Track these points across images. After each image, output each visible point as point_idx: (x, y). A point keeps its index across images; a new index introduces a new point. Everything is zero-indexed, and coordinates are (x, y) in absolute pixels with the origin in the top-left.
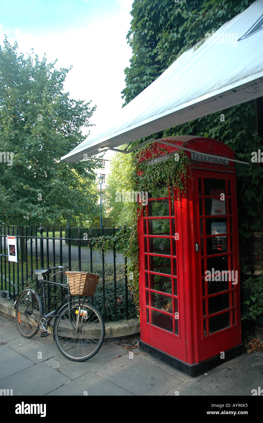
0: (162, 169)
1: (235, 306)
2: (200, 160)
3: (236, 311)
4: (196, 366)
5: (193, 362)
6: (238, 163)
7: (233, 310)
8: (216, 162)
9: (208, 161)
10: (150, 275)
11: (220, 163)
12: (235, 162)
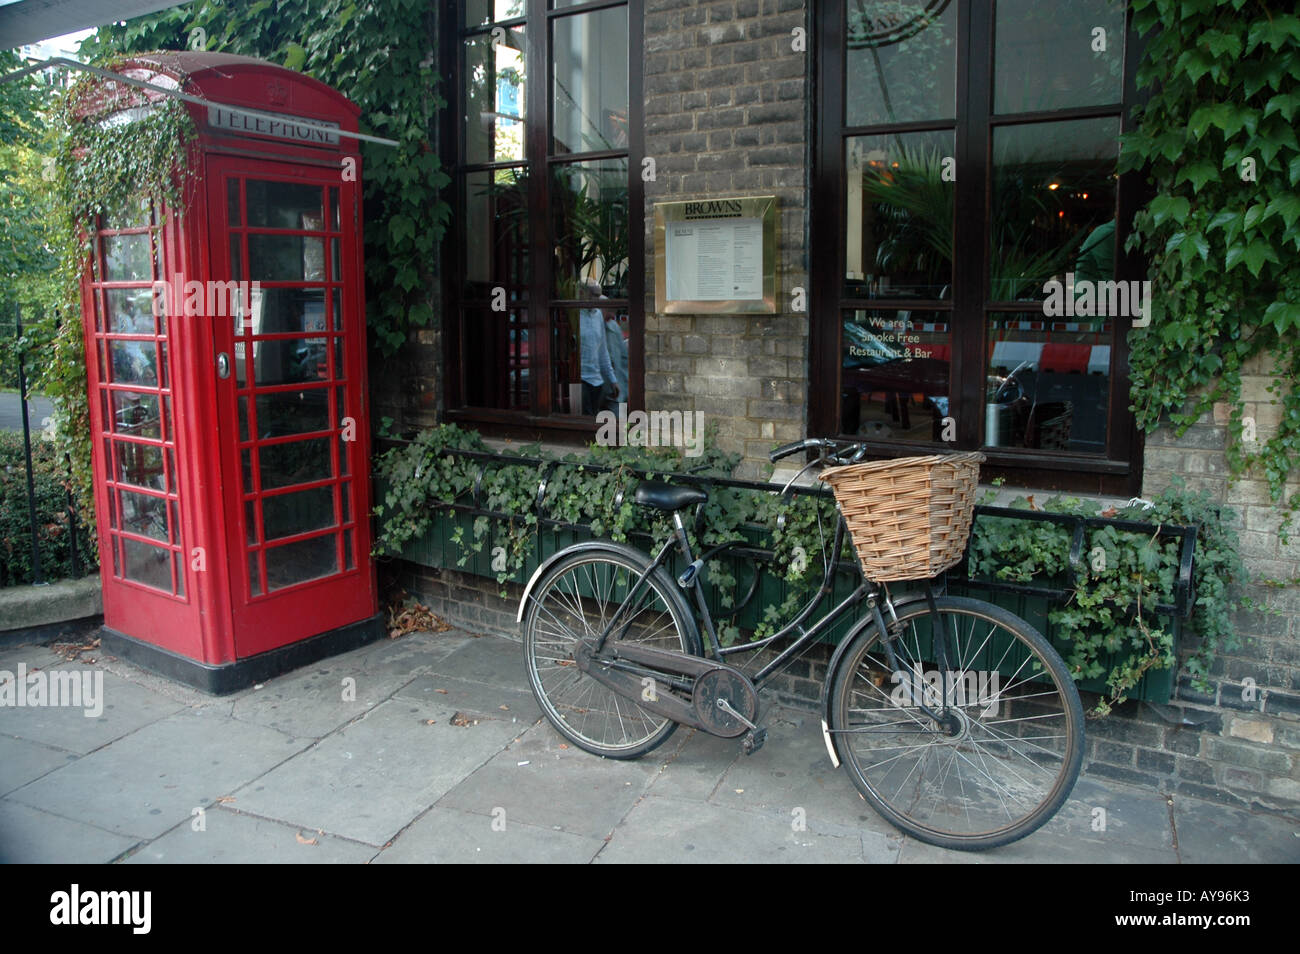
0: (130, 147)
1: (351, 522)
2: (242, 129)
3: (353, 534)
4: (229, 668)
5: (220, 658)
6: (370, 143)
7: (346, 532)
8: (297, 137)
9: (268, 133)
10: (116, 445)
11: (310, 139)
12: (362, 142)
